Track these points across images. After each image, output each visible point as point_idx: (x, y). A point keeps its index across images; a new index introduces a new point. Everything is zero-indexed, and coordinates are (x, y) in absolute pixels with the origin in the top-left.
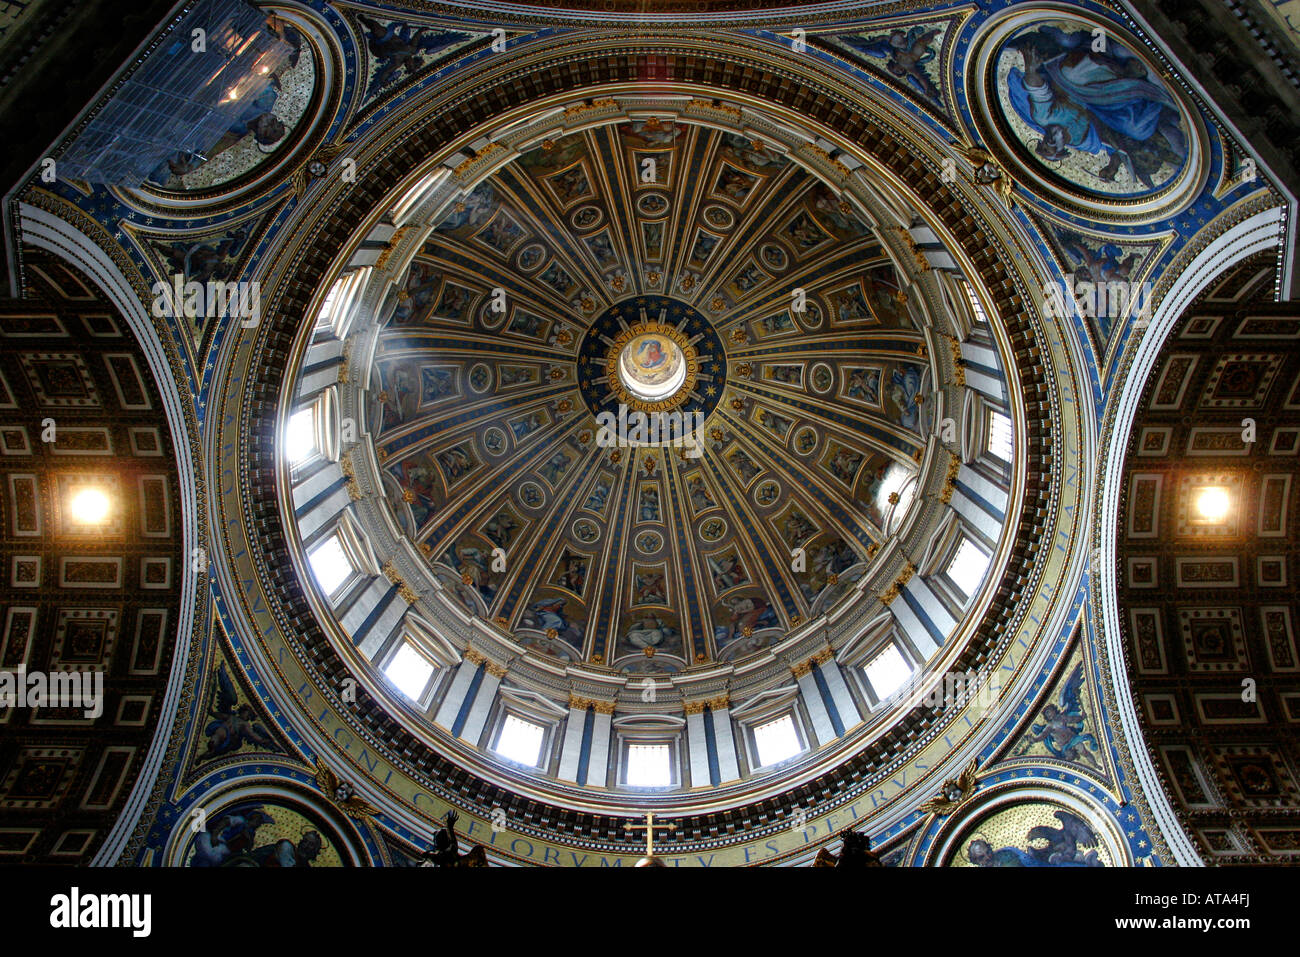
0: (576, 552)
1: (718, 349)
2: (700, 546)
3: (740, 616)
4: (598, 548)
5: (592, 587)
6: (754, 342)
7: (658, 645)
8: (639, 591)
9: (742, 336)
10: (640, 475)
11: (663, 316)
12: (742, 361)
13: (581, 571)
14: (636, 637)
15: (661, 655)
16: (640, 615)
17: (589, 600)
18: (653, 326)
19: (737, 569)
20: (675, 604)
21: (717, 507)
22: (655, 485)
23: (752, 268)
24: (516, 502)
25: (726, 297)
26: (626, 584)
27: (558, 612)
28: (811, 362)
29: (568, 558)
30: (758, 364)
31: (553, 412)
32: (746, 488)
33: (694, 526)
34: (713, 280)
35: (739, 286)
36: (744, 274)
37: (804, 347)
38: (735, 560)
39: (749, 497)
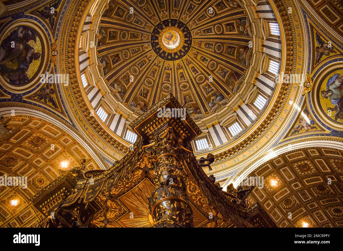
0: (120, 56)
1: (187, 51)
2: (143, 83)
3: (139, 104)
4: (125, 60)
5: (116, 66)
6: (195, 58)
7: (119, 92)
8: (123, 78)
9: (194, 54)
10: (146, 56)
11: (185, 33)
12: (189, 58)
13: (117, 61)
14: (116, 85)
15: (118, 95)
16: (120, 82)
17: (114, 68)
18: (181, 33)
19: (146, 94)
20: (129, 88)
21: (154, 79)
22: (147, 61)
23: (212, 45)
24: (120, 33)
25: (200, 44)
26: (123, 73)
27: (106, 63)
28: (202, 74)
29: (117, 55)
30: (191, 62)
31: (145, 25)
32: (164, 82)
33: (147, 77)
34: (202, 38)
35: (205, 45)
36: (209, 44)
37: (204, 70)
38: (148, 92)
39: (163, 84)
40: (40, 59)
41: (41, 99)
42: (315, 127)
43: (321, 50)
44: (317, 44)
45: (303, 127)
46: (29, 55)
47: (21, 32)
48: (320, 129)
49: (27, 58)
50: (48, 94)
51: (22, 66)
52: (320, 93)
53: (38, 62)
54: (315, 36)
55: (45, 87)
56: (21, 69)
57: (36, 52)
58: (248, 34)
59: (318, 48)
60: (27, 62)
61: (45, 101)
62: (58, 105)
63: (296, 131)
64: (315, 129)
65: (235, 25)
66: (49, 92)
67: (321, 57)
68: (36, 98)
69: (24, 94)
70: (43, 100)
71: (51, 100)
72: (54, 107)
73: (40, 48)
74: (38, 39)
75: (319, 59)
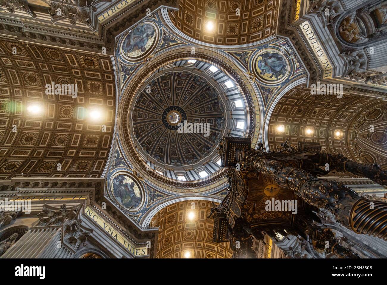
0: (161, 147)
1: (185, 116)
2: (182, 148)
3: (190, 158)
4: (165, 147)
5: (164, 153)
6: (192, 115)
7: (177, 162)
8: (172, 154)
9: (190, 113)
10: (171, 135)
11: (177, 109)
12: (189, 118)
13: (162, 150)
14: (173, 161)
15: (178, 163)
16: (173, 158)
17: (164, 155)
18: (175, 111)
19: (188, 151)
20: (179, 156)
21: (185, 141)
22: (174, 137)
23: (193, 102)
24: (151, 138)
25: (188, 107)
26: (170, 153)
27: (159, 156)
28: (201, 118)
29: (160, 148)
30: (192, 118)
31: (157, 124)
32: (190, 138)
33: (181, 144)
34: (186, 104)
35: (190, 105)
36: (191, 103)
37: (200, 116)
38: (188, 149)
39: (190, 139)
40: (135, 184)
41: (153, 200)
42: (273, 90)
43: (243, 58)
44: (239, 58)
45: (268, 95)
46: (129, 187)
47: (117, 182)
48: (275, 89)
49: (130, 189)
50: (154, 195)
51: (132, 196)
52: (260, 75)
53: (136, 186)
54: (234, 55)
55: (149, 193)
56: (132, 197)
57: (130, 183)
58: (204, 83)
59: (240, 58)
60: (132, 192)
61: (156, 199)
62: (162, 194)
63: (267, 100)
64: (273, 91)
65: (194, 85)
66: (153, 194)
67: (245, 61)
68: (151, 202)
69: (145, 206)
70: (155, 200)
71: (158, 196)
72: (162, 197)
73: (131, 180)
74: (126, 177)
75: (246, 62)
